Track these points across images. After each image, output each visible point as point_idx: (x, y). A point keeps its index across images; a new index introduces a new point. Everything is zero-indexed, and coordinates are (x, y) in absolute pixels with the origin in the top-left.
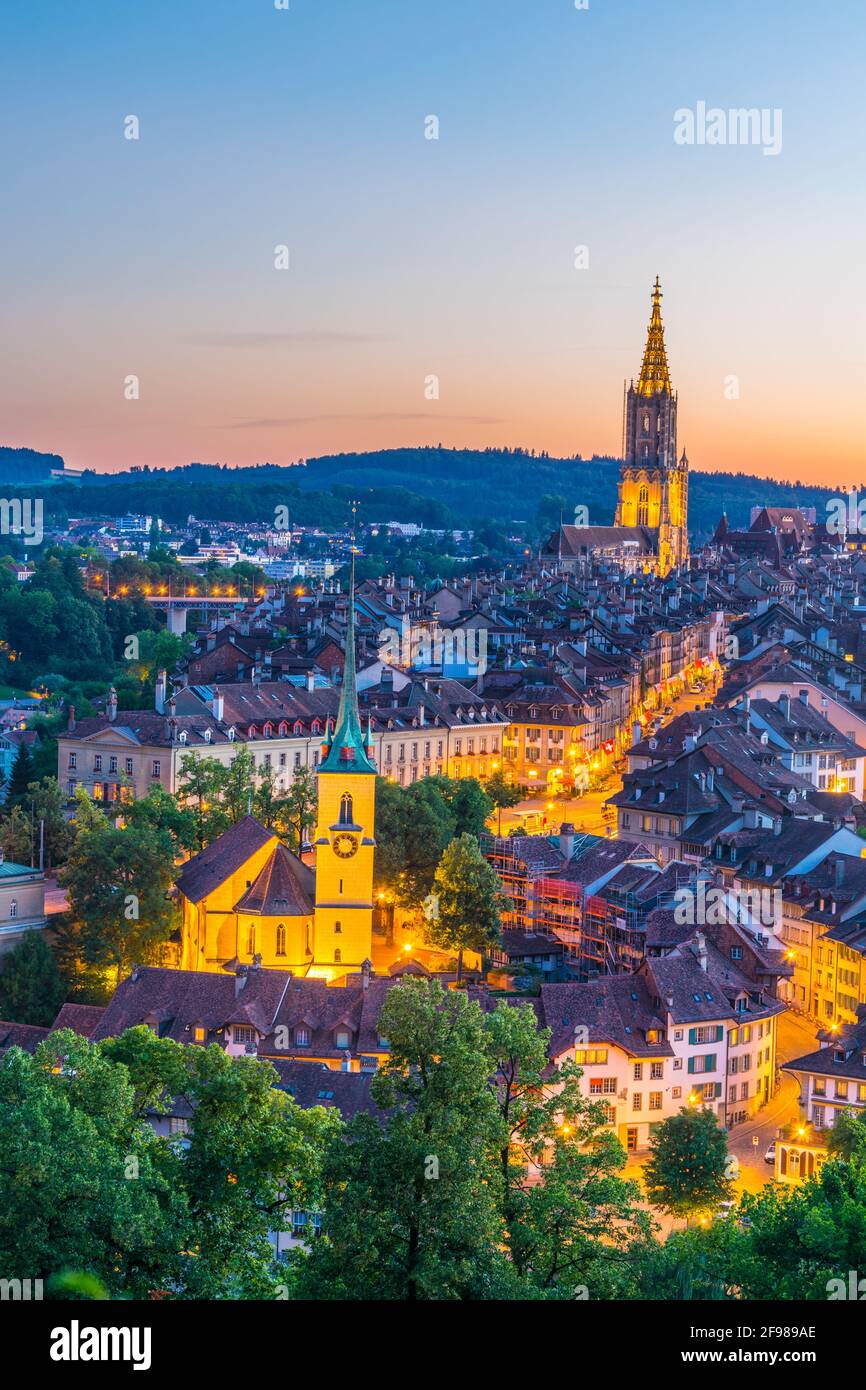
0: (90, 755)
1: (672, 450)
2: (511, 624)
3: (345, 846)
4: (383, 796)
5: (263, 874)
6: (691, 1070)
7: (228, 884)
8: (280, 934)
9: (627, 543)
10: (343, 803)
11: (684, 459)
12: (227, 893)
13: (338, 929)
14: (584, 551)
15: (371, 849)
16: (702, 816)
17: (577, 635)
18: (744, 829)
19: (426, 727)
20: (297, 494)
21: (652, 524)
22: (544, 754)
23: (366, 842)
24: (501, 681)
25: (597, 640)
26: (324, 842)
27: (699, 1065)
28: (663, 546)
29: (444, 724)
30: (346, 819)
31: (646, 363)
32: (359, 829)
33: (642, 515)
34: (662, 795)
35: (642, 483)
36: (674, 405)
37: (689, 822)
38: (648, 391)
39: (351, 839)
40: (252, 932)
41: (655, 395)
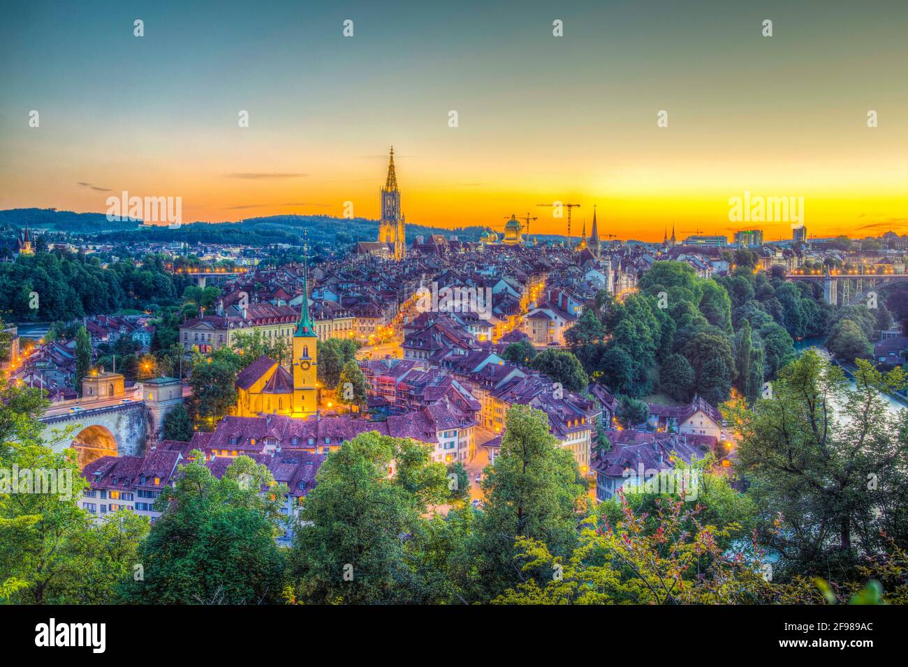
0: (193, 333)
1: (399, 213)
2: (345, 280)
3: (305, 366)
4: (319, 345)
5: (273, 378)
6: (445, 448)
7: (258, 382)
8: (280, 401)
9: (384, 249)
10: (304, 349)
11: (403, 216)
12: (257, 386)
13: (303, 398)
14: (367, 252)
15: (315, 366)
16: (436, 350)
17: (376, 283)
18: (454, 355)
19: (324, 320)
20: (241, 233)
21: (392, 241)
22: (367, 329)
23: (314, 364)
24: (349, 301)
25: (383, 285)
26: (297, 364)
27: (448, 446)
28: (396, 249)
29: (331, 318)
30: (306, 355)
31: (388, 179)
32: (311, 359)
33: (388, 238)
34: (421, 344)
35: (388, 225)
36: (399, 195)
37: (432, 353)
38: (389, 190)
39: (308, 363)
40: (269, 401)
41: (392, 192)
